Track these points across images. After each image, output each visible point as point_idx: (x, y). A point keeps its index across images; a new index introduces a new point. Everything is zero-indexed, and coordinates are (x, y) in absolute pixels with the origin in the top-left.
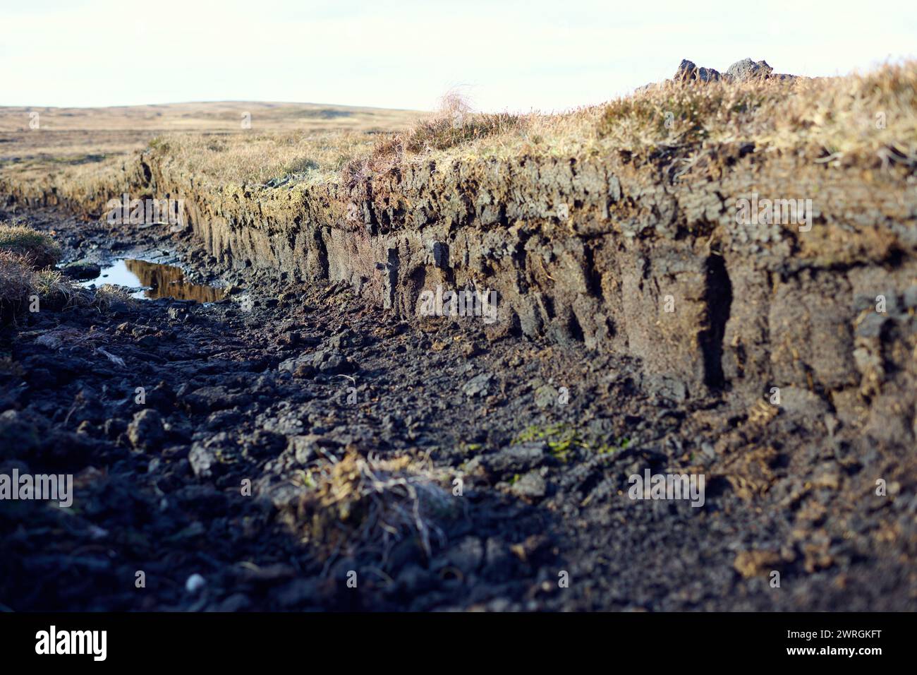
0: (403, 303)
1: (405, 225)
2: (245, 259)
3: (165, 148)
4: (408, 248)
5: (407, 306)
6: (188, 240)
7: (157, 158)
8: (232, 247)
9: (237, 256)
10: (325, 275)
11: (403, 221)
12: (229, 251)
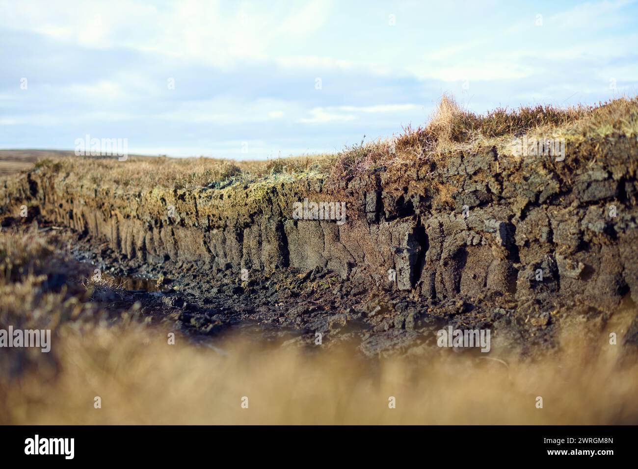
0: (442, 282)
1: (433, 212)
2: (162, 255)
3: (57, 168)
4: (442, 231)
5: (448, 285)
6: (89, 241)
7: (48, 175)
8: (148, 245)
9: (152, 252)
10: (286, 262)
11: (430, 207)
12: (143, 248)
